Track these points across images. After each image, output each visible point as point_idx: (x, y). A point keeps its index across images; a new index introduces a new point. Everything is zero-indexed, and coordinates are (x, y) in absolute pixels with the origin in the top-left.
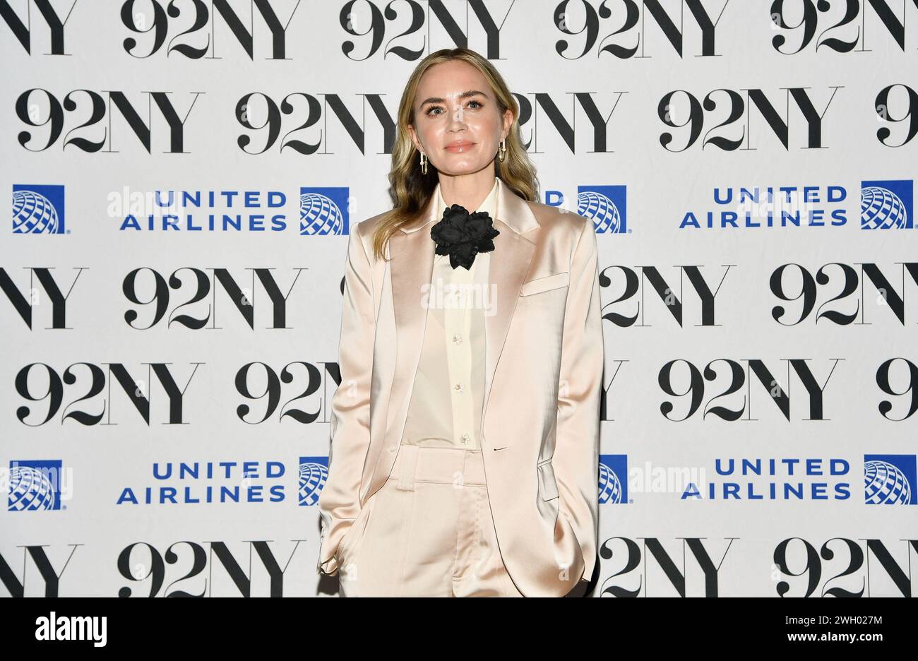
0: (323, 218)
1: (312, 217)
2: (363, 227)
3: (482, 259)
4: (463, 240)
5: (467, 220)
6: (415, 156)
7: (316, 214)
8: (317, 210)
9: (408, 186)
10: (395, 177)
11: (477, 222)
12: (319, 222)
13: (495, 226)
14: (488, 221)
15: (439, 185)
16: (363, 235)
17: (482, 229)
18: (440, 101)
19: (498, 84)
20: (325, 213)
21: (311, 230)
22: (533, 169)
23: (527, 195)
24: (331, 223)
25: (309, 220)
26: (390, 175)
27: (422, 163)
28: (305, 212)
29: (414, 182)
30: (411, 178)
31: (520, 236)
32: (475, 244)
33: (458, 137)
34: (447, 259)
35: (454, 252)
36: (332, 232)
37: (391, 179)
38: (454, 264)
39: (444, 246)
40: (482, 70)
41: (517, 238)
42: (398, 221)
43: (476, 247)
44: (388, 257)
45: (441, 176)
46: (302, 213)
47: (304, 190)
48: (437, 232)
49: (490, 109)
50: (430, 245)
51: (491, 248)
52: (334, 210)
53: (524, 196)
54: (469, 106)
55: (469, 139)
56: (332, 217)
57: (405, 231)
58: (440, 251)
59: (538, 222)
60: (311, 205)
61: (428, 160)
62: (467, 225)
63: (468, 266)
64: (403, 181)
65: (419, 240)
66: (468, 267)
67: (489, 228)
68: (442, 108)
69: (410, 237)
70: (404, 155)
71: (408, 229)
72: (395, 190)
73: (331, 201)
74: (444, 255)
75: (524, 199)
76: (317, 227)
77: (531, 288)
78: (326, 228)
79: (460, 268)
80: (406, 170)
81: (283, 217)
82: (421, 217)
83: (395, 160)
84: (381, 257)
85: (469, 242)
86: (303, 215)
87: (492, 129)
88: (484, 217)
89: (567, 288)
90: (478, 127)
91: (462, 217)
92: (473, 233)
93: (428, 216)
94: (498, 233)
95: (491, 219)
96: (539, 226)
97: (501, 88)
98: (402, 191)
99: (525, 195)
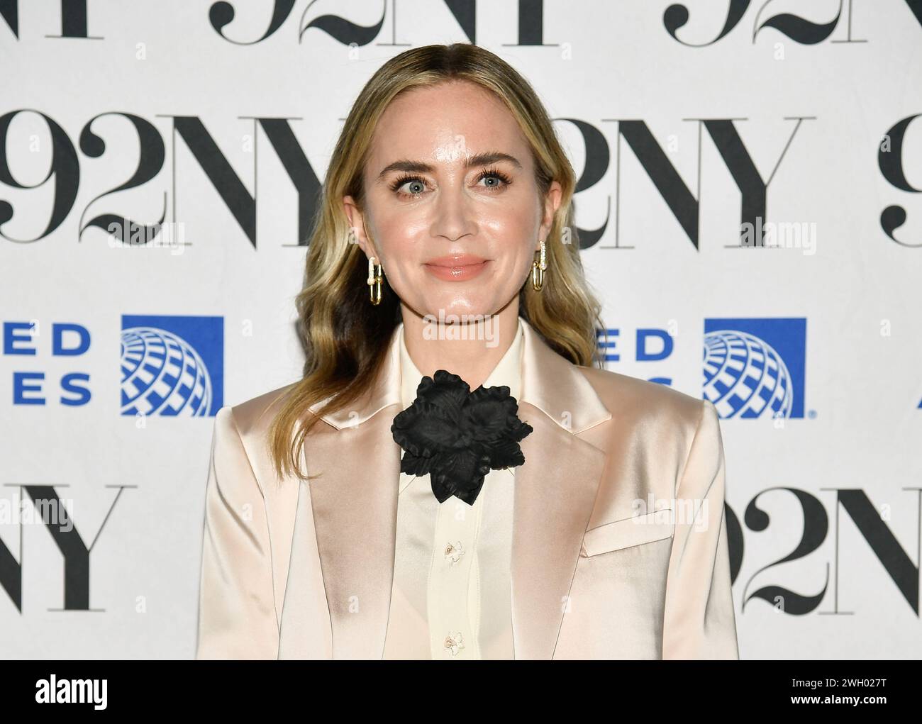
0: (170, 381)
1: (146, 377)
2: (245, 416)
3: (498, 482)
4: (457, 445)
5: (467, 403)
6: (357, 263)
7: (155, 371)
8: (156, 363)
9: (337, 322)
10: (310, 305)
11: (488, 406)
12: (161, 388)
13: (524, 416)
14: (508, 404)
15: (402, 326)
16: (246, 431)
17: (497, 423)
18: (423, 168)
19: (542, 134)
20: (173, 370)
21: (143, 404)
22: (594, 304)
23: (579, 355)
24: (185, 392)
25: (139, 384)
26: (300, 298)
27: (371, 281)
28: (131, 367)
29: (349, 316)
30: (345, 309)
31: (573, 437)
32: (483, 453)
33: (457, 249)
34: (424, 483)
35: (440, 469)
36: (188, 410)
37: (302, 304)
38: (441, 493)
39: (420, 456)
40: (510, 104)
41: (567, 440)
42: (319, 399)
43: (486, 459)
44: (304, 472)
45: (406, 313)
46: (124, 370)
47: (128, 322)
48: (405, 426)
49: (523, 188)
50: (389, 451)
51: (517, 460)
52: (192, 364)
53: (572, 356)
54: (482, 183)
55: (479, 253)
56: (187, 379)
57: (335, 424)
58: (410, 466)
59: (607, 410)
60: (143, 353)
61: (383, 275)
62: (466, 412)
63: (470, 496)
64: (327, 314)
65: (367, 441)
66: (470, 498)
67: (511, 418)
68: (426, 183)
69: (346, 437)
70: (331, 260)
71: (341, 419)
72: (308, 326)
73: (185, 345)
74: (420, 474)
75: (574, 362)
76: (155, 400)
77: (603, 540)
78: (175, 400)
79: (454, 502)
80: (335, 290)
81: (85, 377)
82: (367, 394)
83: (314, 265)
84: (292, 470)
85: (468, 448)
86: (128, 373)
87: (522, 228)
88: (501, 394)
89: (670, 540)
90: (496, 226)
91: (458, 397)
92: (477, 428)
93: (384, 393)
94: (530, 429)
95: (514, 400)
96: (610, 418)
97: (546, 142)
98: (323, 333)
99: (575, 355)
